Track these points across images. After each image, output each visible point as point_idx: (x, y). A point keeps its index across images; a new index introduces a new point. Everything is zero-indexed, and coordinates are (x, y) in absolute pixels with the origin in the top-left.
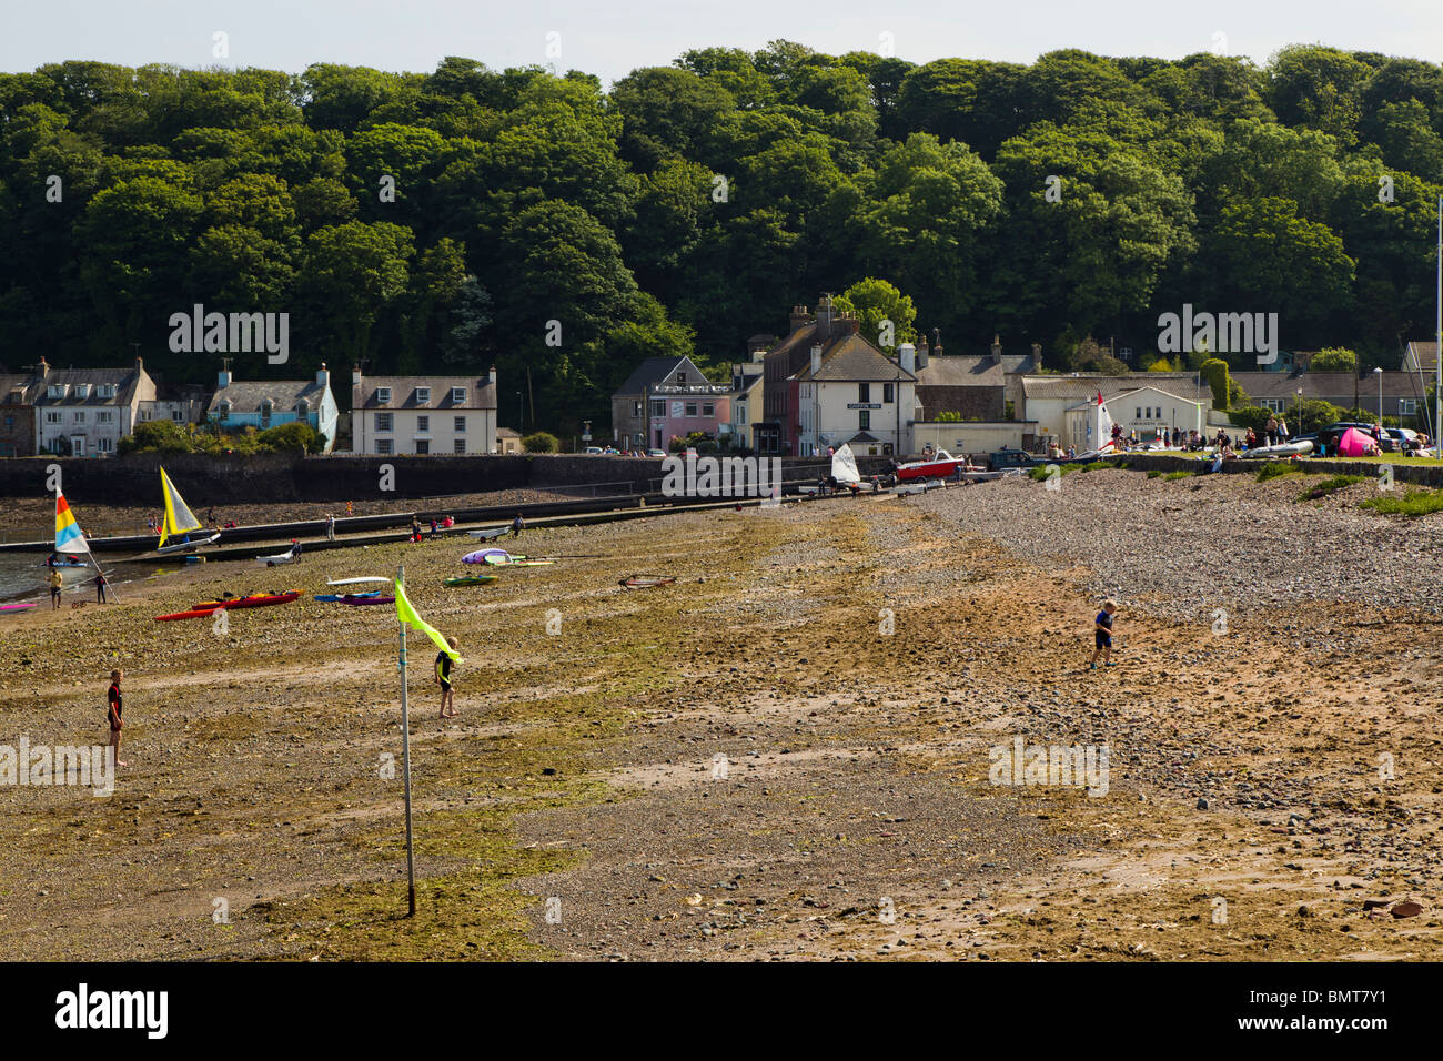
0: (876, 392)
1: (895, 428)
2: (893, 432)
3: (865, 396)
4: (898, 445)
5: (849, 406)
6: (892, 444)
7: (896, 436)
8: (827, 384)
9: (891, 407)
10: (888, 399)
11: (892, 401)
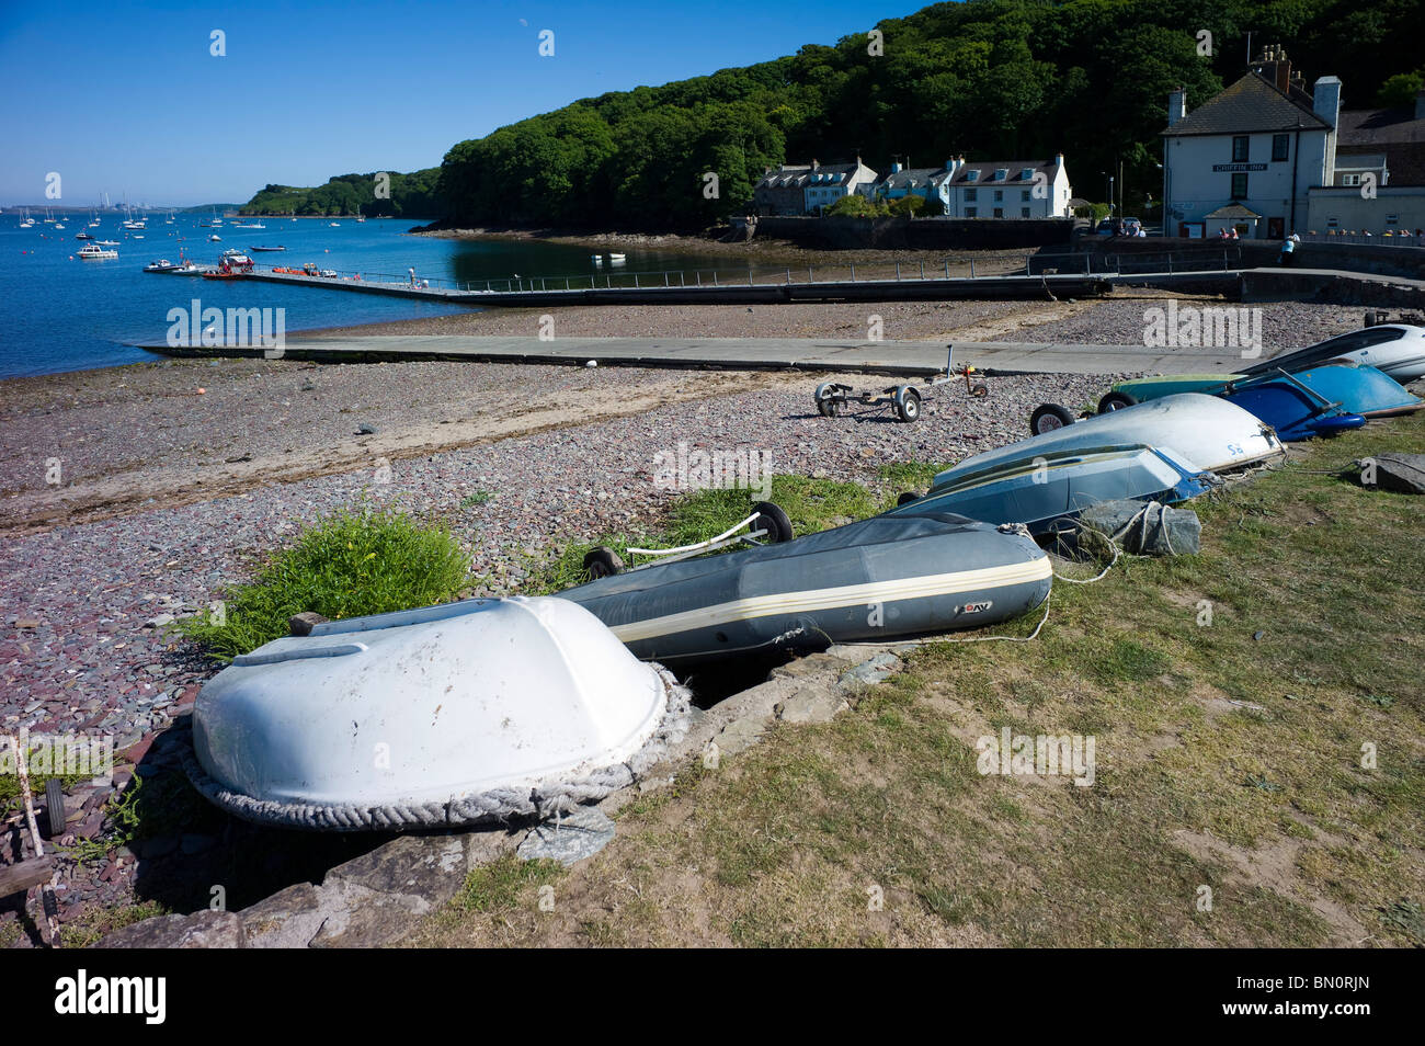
0: (1260, 149)
1: (1288, 195)
2: (1285, 202)
3: (1241, 154)
4: (1293, 220)
5: (1215, 168)
6: (1283, 219)
7: (1289, 207)
8: (1181, 140)
9: (1285, 168)
10: (1279, 155)
11: (1286, 159)
